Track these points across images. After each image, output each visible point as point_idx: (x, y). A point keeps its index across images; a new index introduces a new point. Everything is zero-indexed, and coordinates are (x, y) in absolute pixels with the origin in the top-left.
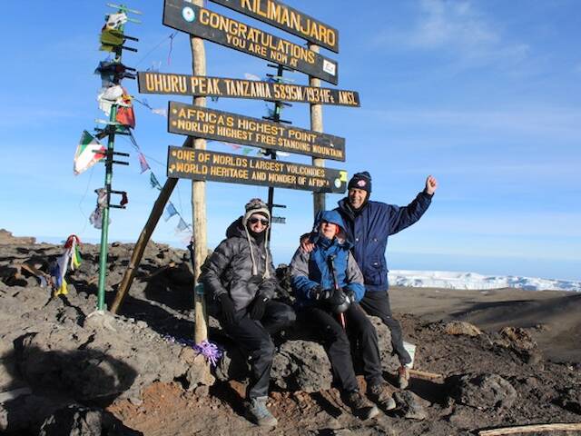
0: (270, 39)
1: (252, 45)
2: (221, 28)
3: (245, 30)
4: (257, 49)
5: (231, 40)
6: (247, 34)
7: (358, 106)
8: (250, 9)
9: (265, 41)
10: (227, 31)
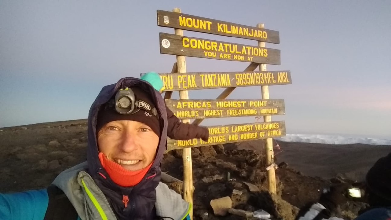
0: (235, 47)
1: (221, 54)
2: (199, 47)
3: (216, 45)
4: (225, 56)
5: (207, 54)
6: (218, 48)
7: (291, 83)
8: (222, 31)
9: (232, 50)
10: (203, 48)
